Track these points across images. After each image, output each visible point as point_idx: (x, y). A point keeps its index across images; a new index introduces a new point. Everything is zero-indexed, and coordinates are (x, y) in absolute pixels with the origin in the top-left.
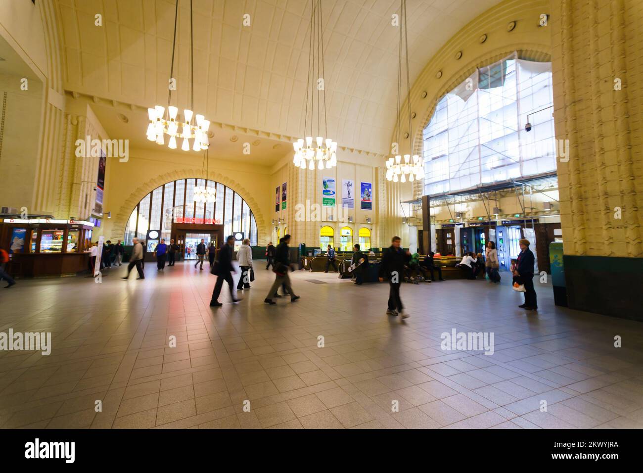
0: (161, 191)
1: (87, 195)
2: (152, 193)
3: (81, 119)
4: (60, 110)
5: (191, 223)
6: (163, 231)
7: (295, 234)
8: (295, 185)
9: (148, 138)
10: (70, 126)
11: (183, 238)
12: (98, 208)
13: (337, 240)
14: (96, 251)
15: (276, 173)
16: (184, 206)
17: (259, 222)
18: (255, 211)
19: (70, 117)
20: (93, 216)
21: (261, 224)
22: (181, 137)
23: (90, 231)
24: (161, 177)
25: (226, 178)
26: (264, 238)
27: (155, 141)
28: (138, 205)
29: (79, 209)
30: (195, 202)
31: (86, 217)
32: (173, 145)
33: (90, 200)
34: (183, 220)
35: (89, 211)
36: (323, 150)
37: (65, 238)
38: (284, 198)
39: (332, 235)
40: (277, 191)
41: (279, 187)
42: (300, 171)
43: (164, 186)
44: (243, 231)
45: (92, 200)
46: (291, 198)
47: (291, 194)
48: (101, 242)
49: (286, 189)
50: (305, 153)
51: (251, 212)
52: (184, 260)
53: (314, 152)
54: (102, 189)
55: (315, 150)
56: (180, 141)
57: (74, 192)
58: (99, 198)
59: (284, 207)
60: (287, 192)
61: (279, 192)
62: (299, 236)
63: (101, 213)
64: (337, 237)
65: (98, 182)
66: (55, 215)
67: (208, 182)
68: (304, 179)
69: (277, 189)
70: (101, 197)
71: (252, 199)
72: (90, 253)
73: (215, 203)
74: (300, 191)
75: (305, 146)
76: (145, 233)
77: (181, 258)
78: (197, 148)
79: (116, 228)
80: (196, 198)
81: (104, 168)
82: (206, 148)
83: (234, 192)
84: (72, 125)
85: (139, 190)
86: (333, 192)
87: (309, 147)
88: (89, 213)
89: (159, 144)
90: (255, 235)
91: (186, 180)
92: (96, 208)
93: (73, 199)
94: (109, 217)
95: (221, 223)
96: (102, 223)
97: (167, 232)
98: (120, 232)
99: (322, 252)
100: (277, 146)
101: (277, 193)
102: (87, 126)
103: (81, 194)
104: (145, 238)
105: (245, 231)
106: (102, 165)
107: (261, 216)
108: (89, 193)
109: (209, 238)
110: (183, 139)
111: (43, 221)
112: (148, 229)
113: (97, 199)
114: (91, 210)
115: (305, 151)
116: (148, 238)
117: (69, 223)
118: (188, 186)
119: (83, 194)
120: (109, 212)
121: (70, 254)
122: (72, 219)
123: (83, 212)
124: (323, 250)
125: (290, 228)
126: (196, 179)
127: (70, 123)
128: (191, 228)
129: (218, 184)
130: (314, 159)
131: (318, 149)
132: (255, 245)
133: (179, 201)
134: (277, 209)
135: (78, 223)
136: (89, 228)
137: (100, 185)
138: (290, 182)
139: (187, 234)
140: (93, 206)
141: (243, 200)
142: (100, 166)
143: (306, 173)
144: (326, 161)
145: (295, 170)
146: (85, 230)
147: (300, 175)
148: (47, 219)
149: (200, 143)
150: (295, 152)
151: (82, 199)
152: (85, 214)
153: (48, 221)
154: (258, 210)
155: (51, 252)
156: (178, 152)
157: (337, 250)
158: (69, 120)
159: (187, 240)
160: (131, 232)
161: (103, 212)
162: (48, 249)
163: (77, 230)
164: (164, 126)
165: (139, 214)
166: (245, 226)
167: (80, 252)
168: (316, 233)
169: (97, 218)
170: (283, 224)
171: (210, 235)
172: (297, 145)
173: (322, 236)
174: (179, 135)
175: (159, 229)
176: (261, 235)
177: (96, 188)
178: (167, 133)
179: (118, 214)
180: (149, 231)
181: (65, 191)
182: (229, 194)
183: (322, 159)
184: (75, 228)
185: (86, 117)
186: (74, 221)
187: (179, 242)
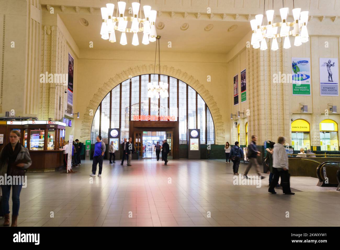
0: (119, 90)
1: (60, 98)
2: (111, 92)
3: (53, 29)
4: (39, 23)
5: (147, 120)
6: (123, 129)
7: (259, 130)
8: (255, 71)
9: (102, 37)
10: (46, 37)
11: (140, 136)
12: (70, 109)
13: (315, 137)
14: (68, 149)
15: (232, 60)
16: (140, 103)
17: (216, 118)
18: (211, 105)
19: (45, 28)
20: (66, 117)
21: (218, 120)
22: (131, 32)
23: (64, 130)
24: (118, 76)
25: (179, 71)
26: (222, 135)
27: (108, 40)
28: (100, 105)
29: (55, 110)
30: (150, 99)
31: (61, 118)
32: (124, 41)
33: (63, 102)
34: (140, 118)
35: (62, 112)
36: (289, 23)
37: (46, 137)
38: (244, 88)
39: (307, 130)
40: (235, 80)
41: (237, 76)
42: (261, 54)
43: (121, 84)
44: (199, 128)
45: (64, 102)
46: (251, 87)
47: (251, 82)
48: (71, 140)
49: (245, 78)
50: (265, 31)
51: (206, 106)
52: (142, 159)
53: (277, 27)
54: (72, 91)
55: (278, 25)
56: (130, 36)
57: (51, 96)
58: (70, 100)
59: (244, 99)
60: (247, 81)
61: (237, 81)
62: (263, 132)
63: (72, 114)
64: (315, 133)
65: (69, 85)
66: (39, 117)
67: (161, 76)
68: (266, 63)
69: (235, 78)
70: (72, 99)
71: (207, 92)
72: (64, 151)
73: (169, 98)
74: (262, 78)
75: (265, 22)
76: (107, 132)
77: (139, 157)
78: (146, 41)
79: (84, 127)
80: (150, 94)
81: (73, 71)
82: (154, 40)
83: (187, 85)
84: (47, 35)
85: (100, 90)
86: (307, 76)
87: (270, 23)
88: (62, 114)
89: (112, 42)
90: (212, 132)
91: (140, 76)
92: (67, 110)
93: (50, 102)
94: (78, 117)
95: (176, 120)
96: (73, 122)
97: (125, 129)
98: (87, 131)
99: (294, 151)
100: (232, 28)
101: (235, 83)
102: (58, 34)
103: (56, 97)
104: (107, 136)
105: (202, 127)
106: (71, 69)
107: (218, 110)
108: (62, 96)
109: (165, 136)
110: (132, 34)
111: (30, 122)
112: (109, 128)
113: (68, 101)
114: (64, 111)
115: (265, 28)
116: (110, 136)
117: (48, 123)
118: (142, 83)
119: (57, 97)
120: (78, 113)
121: (51, 152)
122: (50, 120)
123: (58, 114)
124: (295, 149)
125: (252, 123)
126: (150, 75)
127: (46, 33)
128: (147, 125)
129: (171, 79)
130: (278, 36)
131: (282, 24)
132: (213, 143)
133: (135, 98)
134: (236, 101)
135: (54, 124)
136: (63, 128)
137: (70, 88)
138: (249, 68)
139: (144, 132)
140: (66, 108)
141: (197, 93)
142: (69, 70)
143: (269, 56)
144: (295, 37)
145: (255, 53)
146: (59, 129)
147: (261, 59)
148: (33, 121)
149: (149, 35)
150: (253, 32)
151: (57, 101)
152: (60, 115)
153: (33, 122)
154: (215, 104)
155: (37, 149)
156: (129, 48)
157: (315, 149)
158: (45, 31)
159: (144, 138)
160: (96, 131)
161: (73, 112)
162: (34, 147)
163: (53, 129)
164: (115, 23)
165: (102, 114)
166: (201, 122)
167: (57, 150)
168: (285, 128)
169: (70, 119)
170: (244, 118)
171: (165, 132)
172: (255, 23)
173: (293, 132)
174: (129, 30)
175: (118, 127)
176: (219, 131)
177: (67, 91)
178: (118, 30)
179: (85, 114)
180: (110, 130)
181: (45, 95)
182: (183, 88)
183: (288, 35)
184: (52, 128)
185: (56, 26)
186: (51, 122)
187: (137, 140)
